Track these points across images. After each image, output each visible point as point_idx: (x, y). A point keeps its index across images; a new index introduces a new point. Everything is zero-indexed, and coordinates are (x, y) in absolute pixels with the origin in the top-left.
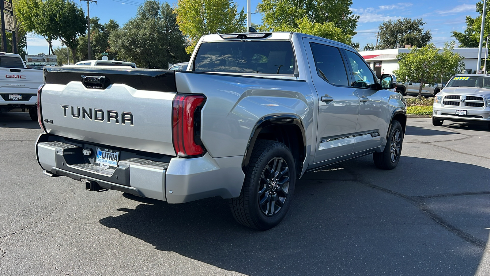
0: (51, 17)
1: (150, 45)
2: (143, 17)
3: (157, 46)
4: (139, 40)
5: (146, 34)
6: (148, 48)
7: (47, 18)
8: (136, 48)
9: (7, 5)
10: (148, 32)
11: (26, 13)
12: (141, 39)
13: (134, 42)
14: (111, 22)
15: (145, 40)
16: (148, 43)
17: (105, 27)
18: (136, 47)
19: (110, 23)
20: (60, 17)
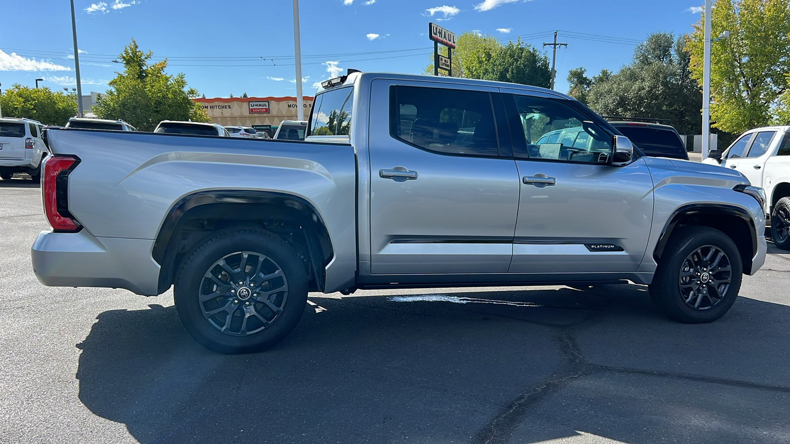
0: (501, 73)
1: (648, 106)
2: (643, 62)
3: (659, 107)
4: (631, 99)
5: (644, 89)
6: (644, 111)
7: (497, 75)
8: (625, 112)
9: (444, 62)
10: (647, 84)
11: (475, 70)
12: (635, 97)
13: (622, 102)
14: (604, 73)
15: (641, 99)
16: (645, 102)
17: (593, 81)
18: (626, 110)
19: (601, 75)
20: (512, 73)
